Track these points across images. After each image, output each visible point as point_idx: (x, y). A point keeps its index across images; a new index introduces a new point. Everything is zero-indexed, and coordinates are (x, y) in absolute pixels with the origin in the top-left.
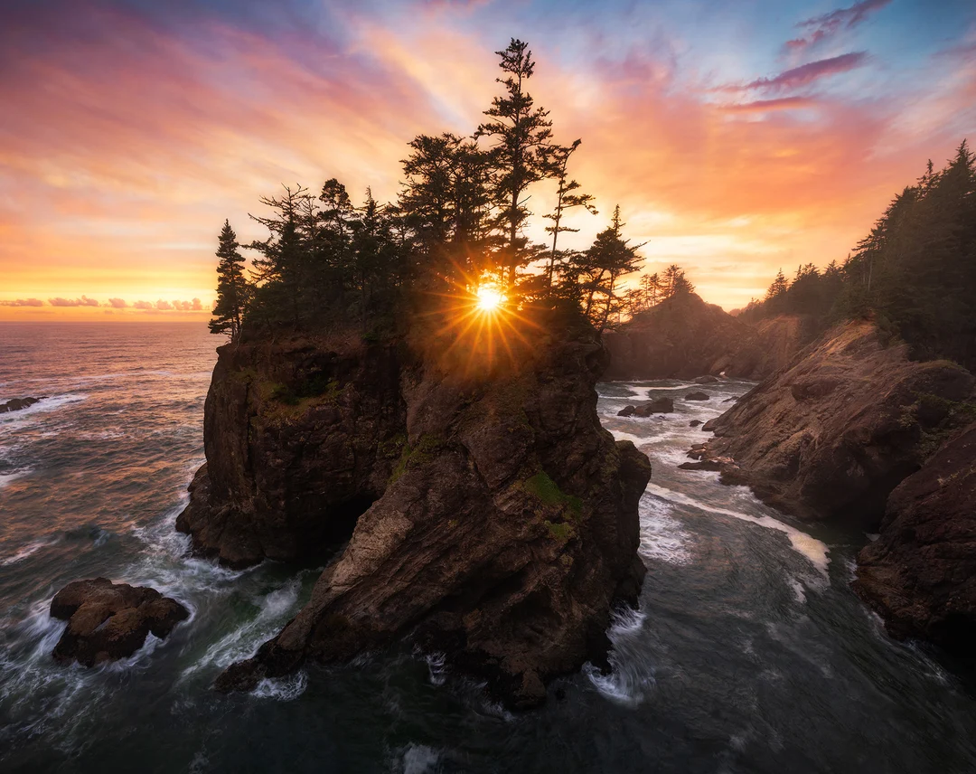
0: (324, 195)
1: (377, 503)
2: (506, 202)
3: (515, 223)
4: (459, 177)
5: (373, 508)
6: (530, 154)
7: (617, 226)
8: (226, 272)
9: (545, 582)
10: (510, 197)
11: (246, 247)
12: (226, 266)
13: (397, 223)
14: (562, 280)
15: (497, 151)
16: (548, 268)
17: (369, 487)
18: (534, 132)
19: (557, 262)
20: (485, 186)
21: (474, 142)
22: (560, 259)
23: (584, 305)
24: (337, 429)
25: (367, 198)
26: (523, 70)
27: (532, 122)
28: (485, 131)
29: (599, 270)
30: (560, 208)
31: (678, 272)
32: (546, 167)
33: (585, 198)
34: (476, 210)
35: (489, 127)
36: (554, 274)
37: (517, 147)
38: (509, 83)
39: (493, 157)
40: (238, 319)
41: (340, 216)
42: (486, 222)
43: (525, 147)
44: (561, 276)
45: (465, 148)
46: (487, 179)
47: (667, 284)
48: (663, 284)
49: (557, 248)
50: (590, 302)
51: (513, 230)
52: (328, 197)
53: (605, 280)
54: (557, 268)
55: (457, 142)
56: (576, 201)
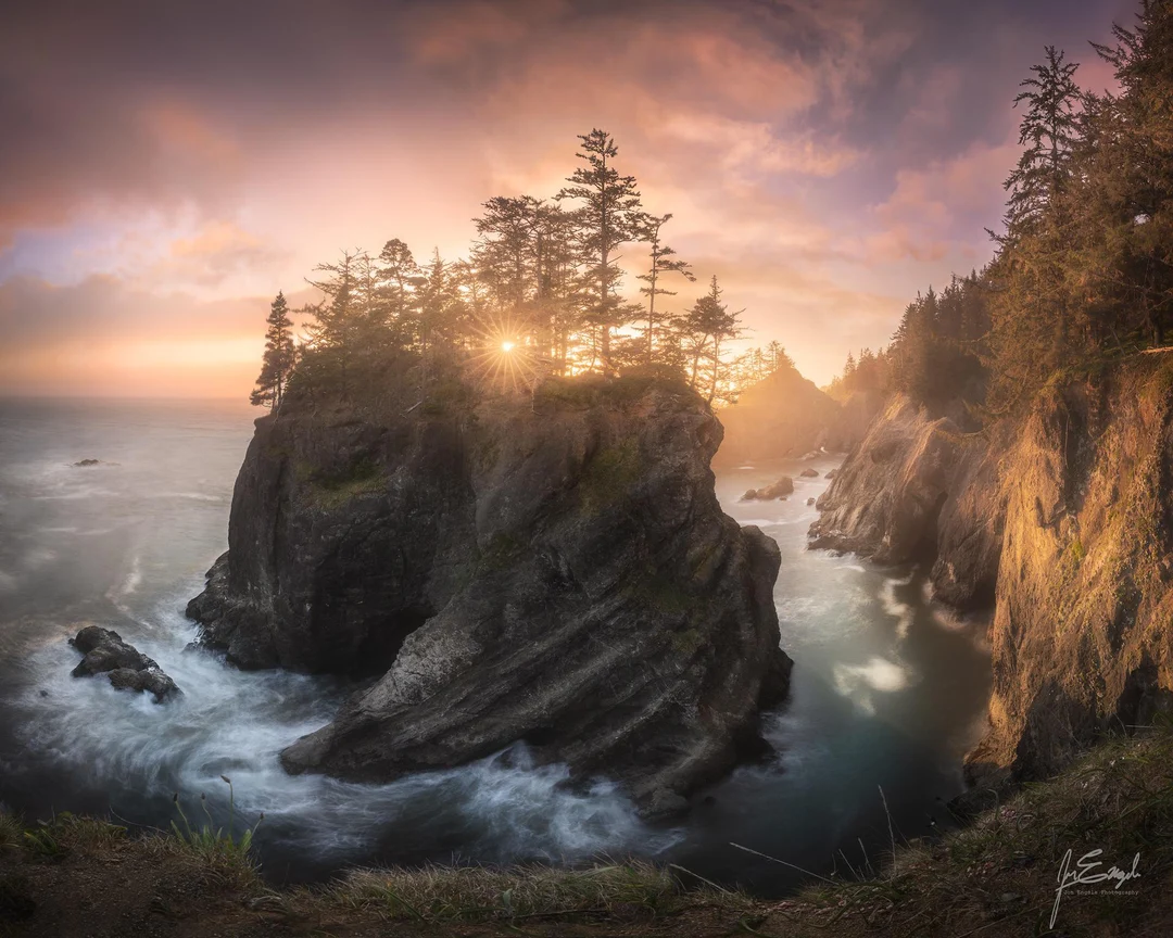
0: (384, 254)
1: (434, 620)
2: (595, 259)
3: (605, 282)
4: (540, 234)
5: (426, 626)
6: (619, 218)
7: (716, 293)
8: (273, 339)
9: (673, 699)
10: (599, 256)
11: (296, 311)
12: (274, 333)
13: (469, 279)
14: (663, 344)
15: (582, 212)
16: (646, 330)
17: (422, 601)
18: (622, 200)
19: (655, 325)
20: (570, 243)
21: (557, 204)
22: (658, 321)
23: (689, 371)
24: (384, 524)
25: (433, 256)
26: (607, 152)
27: (619, 191)
28: (567, 194)
29: (702, 334)
30: (655, 271)
31: (780, 348)
32: (636, 230)
33: (682, 264)
34: (562, 268)
35: (572, 191)
36: (653, 337)
37: (604, 210)
38: (593, 159)
39: (577, 218)
40: (280, 389)
41: (400, 273)
42: (573, 281)
43: (612, 212)
44: (662, 340)
45: (547, 208)
46: (573, 237)
47: (770, 359)
48: (767, 359)
49: (655, 310)
50: (696, 367)
51: (604, 289)
52: (389, 255)
53: (708, 344)
54: (657, 331)
55: (537, 204)
56: (671, 266)
